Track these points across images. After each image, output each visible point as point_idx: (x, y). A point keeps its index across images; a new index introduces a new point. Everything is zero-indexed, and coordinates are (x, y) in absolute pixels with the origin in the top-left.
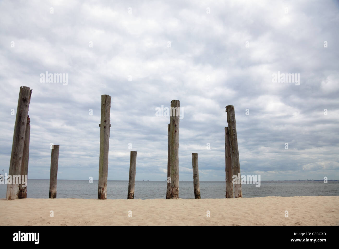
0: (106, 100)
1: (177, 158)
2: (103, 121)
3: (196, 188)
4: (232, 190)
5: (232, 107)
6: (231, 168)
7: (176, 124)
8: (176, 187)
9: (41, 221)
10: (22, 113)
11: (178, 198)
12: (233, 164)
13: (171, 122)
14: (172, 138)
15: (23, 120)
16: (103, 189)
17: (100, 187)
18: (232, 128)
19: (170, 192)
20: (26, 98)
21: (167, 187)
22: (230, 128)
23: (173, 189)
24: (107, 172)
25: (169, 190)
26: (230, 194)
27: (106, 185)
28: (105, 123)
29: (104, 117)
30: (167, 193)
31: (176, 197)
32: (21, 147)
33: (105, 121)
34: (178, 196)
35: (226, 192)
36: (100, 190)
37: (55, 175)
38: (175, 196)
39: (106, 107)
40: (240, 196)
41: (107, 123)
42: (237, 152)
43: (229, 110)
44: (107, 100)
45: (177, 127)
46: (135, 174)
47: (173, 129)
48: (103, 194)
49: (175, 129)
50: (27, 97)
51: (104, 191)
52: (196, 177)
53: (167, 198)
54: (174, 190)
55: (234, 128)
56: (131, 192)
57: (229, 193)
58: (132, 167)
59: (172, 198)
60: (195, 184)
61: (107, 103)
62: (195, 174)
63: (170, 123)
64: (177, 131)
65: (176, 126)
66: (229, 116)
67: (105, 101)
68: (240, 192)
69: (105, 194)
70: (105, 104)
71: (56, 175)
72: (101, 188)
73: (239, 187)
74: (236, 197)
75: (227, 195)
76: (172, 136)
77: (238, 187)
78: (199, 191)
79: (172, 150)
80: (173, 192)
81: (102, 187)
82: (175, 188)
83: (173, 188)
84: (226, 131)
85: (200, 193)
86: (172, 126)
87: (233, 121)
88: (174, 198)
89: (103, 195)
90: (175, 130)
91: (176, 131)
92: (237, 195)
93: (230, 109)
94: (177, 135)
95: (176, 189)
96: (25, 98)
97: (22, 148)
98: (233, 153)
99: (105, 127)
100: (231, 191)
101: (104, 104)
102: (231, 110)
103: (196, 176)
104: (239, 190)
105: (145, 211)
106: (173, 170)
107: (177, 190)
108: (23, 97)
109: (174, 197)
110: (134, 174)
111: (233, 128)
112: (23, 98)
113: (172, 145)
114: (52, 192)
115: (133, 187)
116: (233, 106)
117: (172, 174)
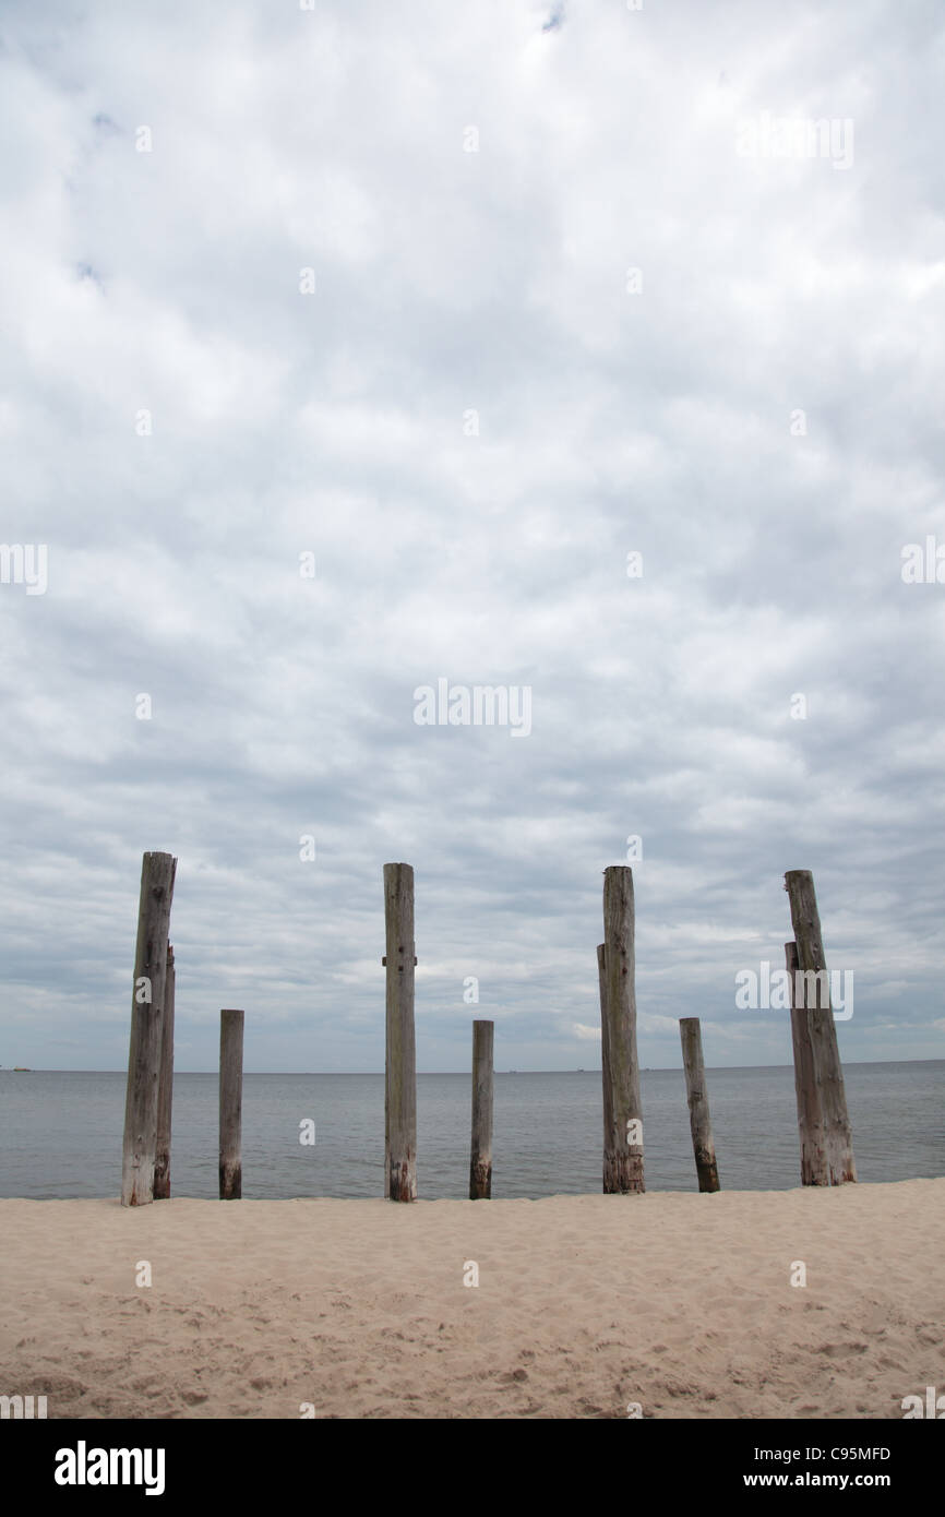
0: (399, 882)
1: (633, 1060)
2: (395, 948)
3: (700, 1140)
4: (821, 1153)
5: (805, 874)
6: (813, 1082)
7: (623, 948)
8: (633, 1156)
9: (275, 1292)
10: (153, 935)
11: (644, 1192)
12: (818, 1070)
13: (609, 941)
14: (614, 992)
15: (158, 958)
16: (405, 1169)
17: (396, 1162)
18: (809, 946)
19: (614, 1170)
20: (162, 889)
21: (605, 1152)
22: (802, 945)
23: (624, 1163)
24: (413, 1113)
25: (613, 1163)
26: (814, 1167)
27: (414, 1155)
28: (400, 955)
29: (398, 935)
30: (606, 1173)
31: (635, 1187)
32: (156, 1043)
33: (401, 950)
34: (641, 1184)
35: (803, 1162)
36: (394, 1172)
37: (234, 1111)
38: (632, 1185)
39: (401, 903)
40: (849, 1178)
41: (407, 955)
42: (829, 1027)
43: (793, 886)
44: (404, 880)
45: (627, 956)
46: (492, 1101)
47: (616, 963)
48: (404, 1185)
49: (622, 964)
50: (165, 886)
51: (409, 1177)
52: (700, 1103)
53: (605, 1191)
54: (629, 1165)
55: (816, 946)
56: (481, 1162)
57: (813, 1164)
58: (481, 1076)
59: (624, 1193)
60: (696, 1126)
61: (404, 892)
62: (695, 1093)
63: (604, 942)
64: (629, 969)
65: (624, 953)
66: (798, 906)
67: (398, 885)
68: (848, 1164)
69: (411, 1184)
70: (397, 895)
71: (239, 1109)
72: (399, 1165)
73: (843, 1148)
74: (835, 1183)
75: (807, 1172)
76: (614, 987)
77: (840, 1147)
78: (710, 1151)
79: (617, 1035)
80: (625, 1172)
81: (401, 1161)
82: (632, 1160)
83: (624, 1159)
84: (791, 957)
85: (714, 1157)
86: (609, 955)
87: (811, 925)
88: (632, 1192)
89: (407, 1188)
90: (622, 968)
91: (625, 971)
92: (838, 1176)
93: (798, 883)
94: (629, 982)
95: (635, 1164)
96: (159, 890)
97: (159, 1045)
98: (818, 1031)
99: (401, 969)
100: (819, 1158)
101: (393, 893)
102: (802, 887)
103: (697, 1100)
104: (844, 1157)
105: (549, 1251)
106: (623, 1099)
107: (637, 1167)
108: (154, 887)
109: (629, 1188)
110: (489, 1101)
111: (812, 948)
112: (155, 890)
113: (615, 1017)
114: (228, 1167)
115: (486, 1145)
116: (807, 871)
117: (621, 1112)
